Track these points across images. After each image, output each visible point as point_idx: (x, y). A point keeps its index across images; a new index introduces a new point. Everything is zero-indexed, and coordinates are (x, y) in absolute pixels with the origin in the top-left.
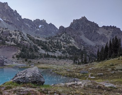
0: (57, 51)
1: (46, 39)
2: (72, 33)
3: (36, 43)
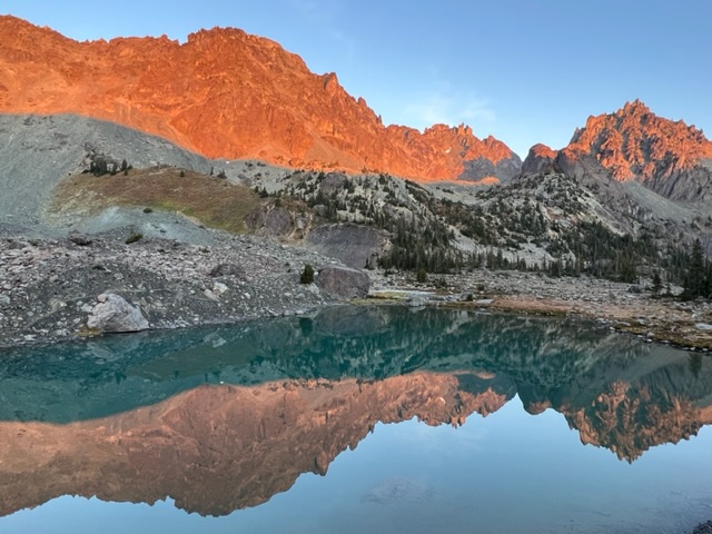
0: (525, 241)
1: (477, 195)
2: (585, 169)
3: (440, 214)
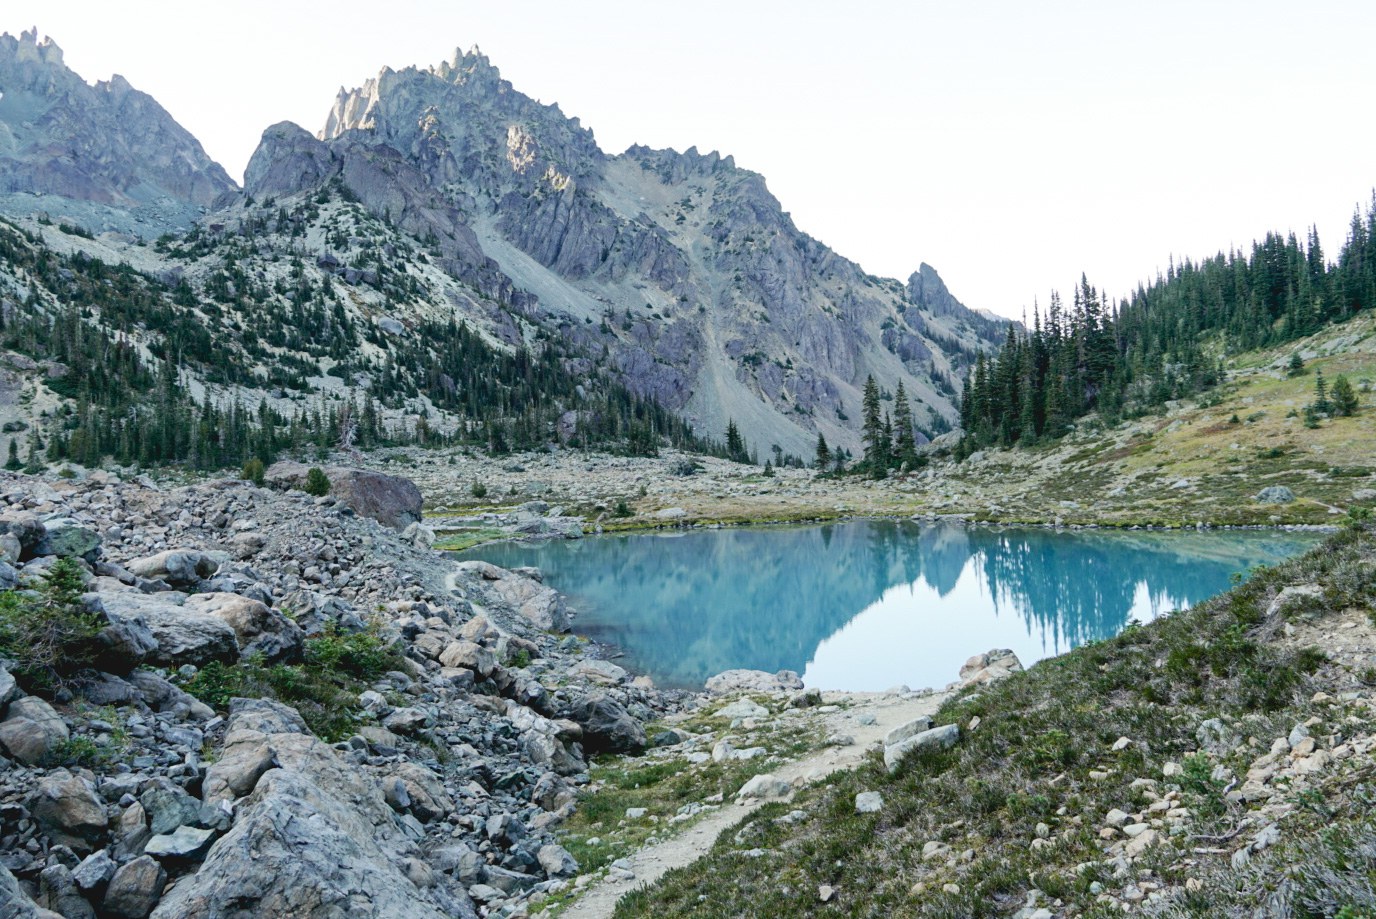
0: (316, 371)
1: (161, 248)
3: (80, 297)
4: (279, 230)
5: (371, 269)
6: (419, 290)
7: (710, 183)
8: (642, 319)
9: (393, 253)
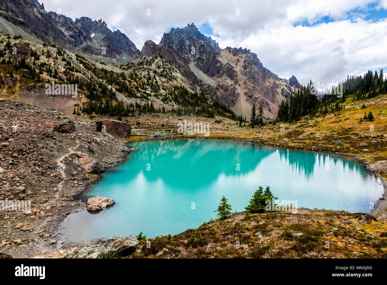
0: (150, 95)
1: (121, 67)
4: (146, 64)
5: (165, 73)
6: (175, 78)
7: (244, 56)
8: (226, 86)
9: (170, 70)
